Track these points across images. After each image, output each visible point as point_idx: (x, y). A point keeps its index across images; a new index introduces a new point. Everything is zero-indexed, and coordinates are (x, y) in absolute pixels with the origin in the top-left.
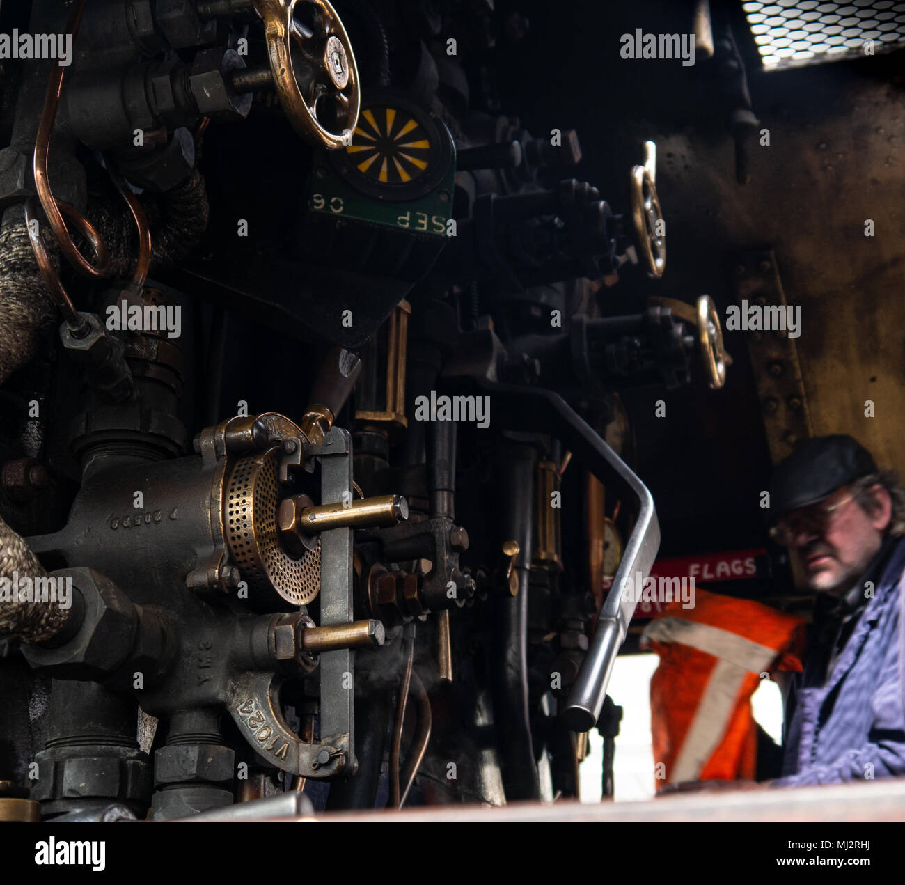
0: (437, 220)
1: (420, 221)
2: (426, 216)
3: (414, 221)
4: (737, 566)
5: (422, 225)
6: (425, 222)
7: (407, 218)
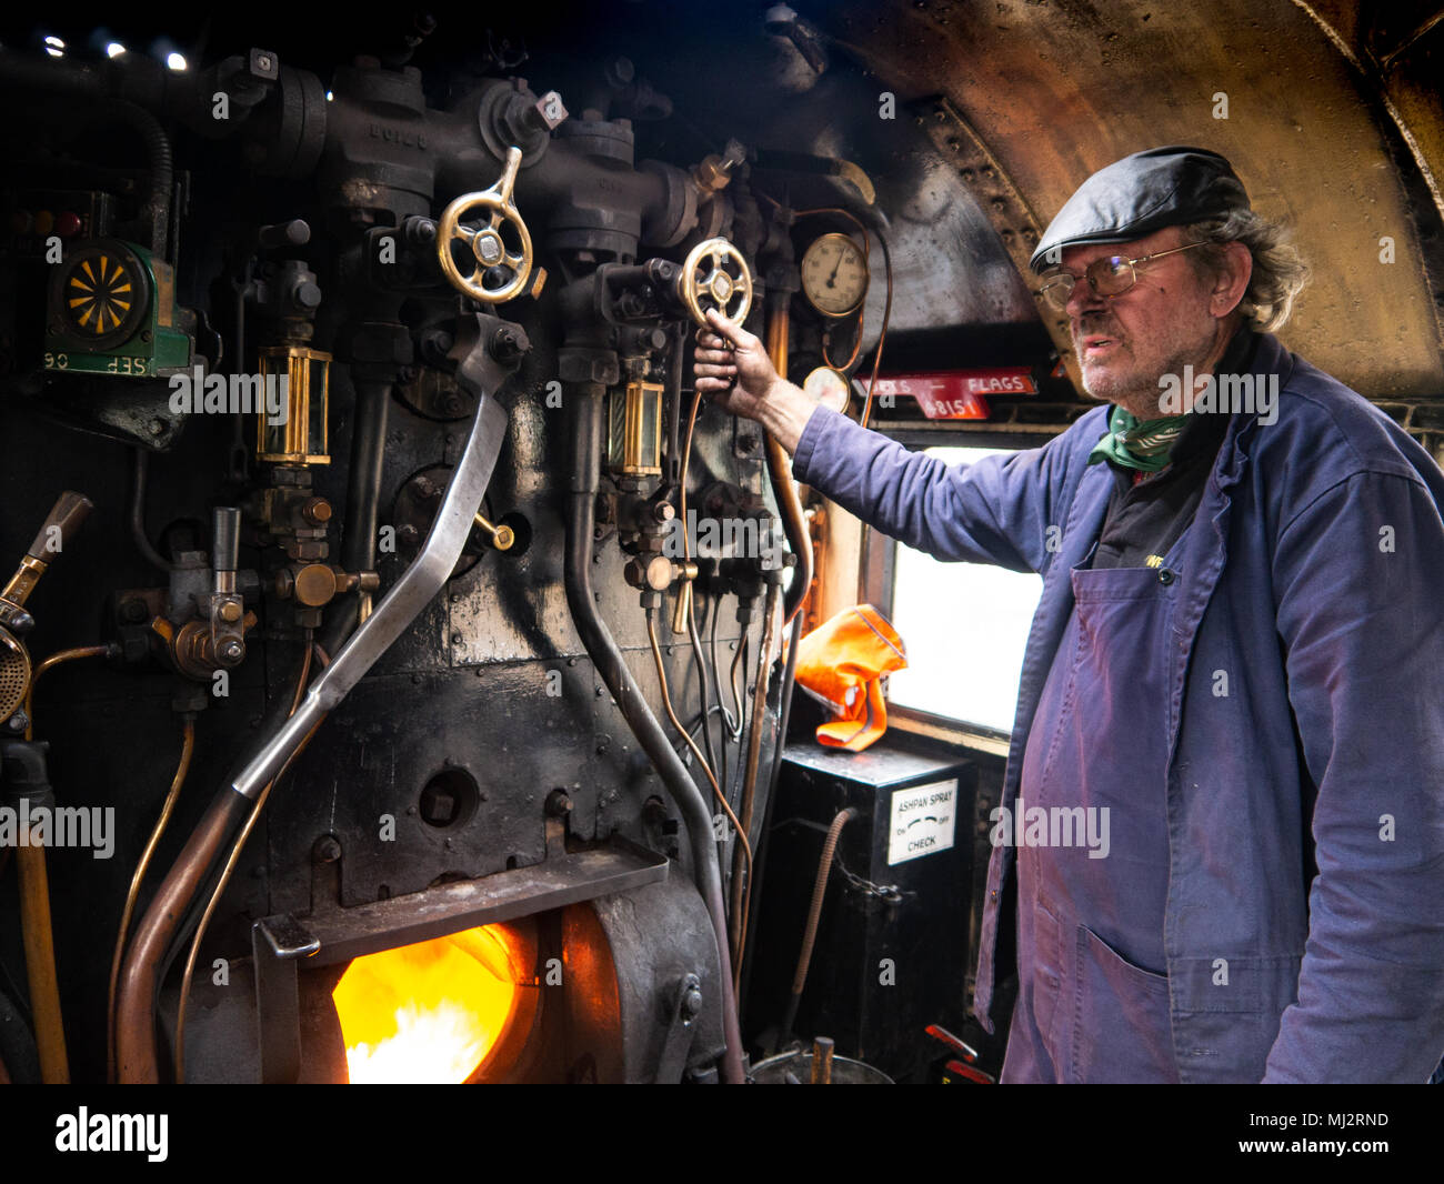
0: (138, 363)
1: (126, 366)
2: (129, 359)
3: (121, 368)
4: (1007, 383)
5: (127, 369)
6: (129, 366)
7: (115, 365)
